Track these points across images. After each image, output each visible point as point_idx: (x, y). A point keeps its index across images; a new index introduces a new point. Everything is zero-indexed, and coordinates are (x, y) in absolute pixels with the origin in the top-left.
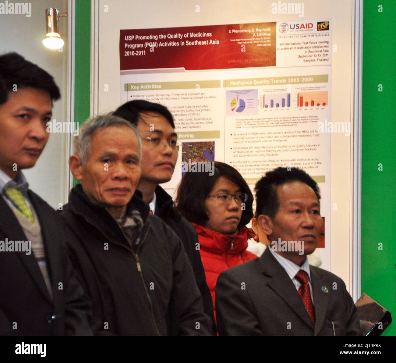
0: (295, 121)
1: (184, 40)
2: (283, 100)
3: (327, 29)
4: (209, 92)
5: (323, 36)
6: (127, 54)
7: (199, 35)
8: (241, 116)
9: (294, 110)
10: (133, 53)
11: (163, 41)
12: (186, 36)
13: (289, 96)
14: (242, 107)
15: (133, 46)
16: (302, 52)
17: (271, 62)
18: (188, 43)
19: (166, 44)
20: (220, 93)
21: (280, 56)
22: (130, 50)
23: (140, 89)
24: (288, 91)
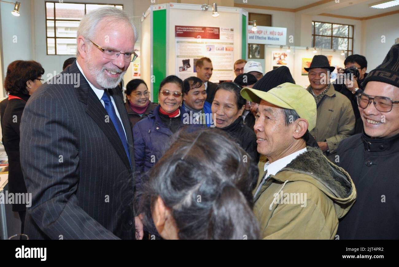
0: (225, 55)
1: (194, 30)
2: (222, 49)
3: (233, 31)
4: (200, 45)
5: (232, 33)
6: (177, 32)
7: (198, 29)
8: (211, 52)
9: (224, 52)
10: (179, 32)
11: (188, 30)
12: (195, 29)
13: (223, 48)
14: (210, 50)
15: (179, 30)
16: (227, 36)
17: (219, 38)
18: (195, 31)
19: (189, 31)
20: (205, 45)
21: (221, 36)
22: (178, 31)
23: (182, 43)
24: (223, 47)
